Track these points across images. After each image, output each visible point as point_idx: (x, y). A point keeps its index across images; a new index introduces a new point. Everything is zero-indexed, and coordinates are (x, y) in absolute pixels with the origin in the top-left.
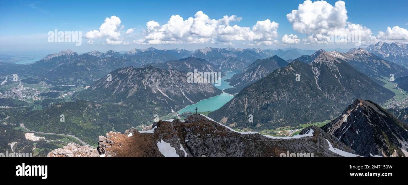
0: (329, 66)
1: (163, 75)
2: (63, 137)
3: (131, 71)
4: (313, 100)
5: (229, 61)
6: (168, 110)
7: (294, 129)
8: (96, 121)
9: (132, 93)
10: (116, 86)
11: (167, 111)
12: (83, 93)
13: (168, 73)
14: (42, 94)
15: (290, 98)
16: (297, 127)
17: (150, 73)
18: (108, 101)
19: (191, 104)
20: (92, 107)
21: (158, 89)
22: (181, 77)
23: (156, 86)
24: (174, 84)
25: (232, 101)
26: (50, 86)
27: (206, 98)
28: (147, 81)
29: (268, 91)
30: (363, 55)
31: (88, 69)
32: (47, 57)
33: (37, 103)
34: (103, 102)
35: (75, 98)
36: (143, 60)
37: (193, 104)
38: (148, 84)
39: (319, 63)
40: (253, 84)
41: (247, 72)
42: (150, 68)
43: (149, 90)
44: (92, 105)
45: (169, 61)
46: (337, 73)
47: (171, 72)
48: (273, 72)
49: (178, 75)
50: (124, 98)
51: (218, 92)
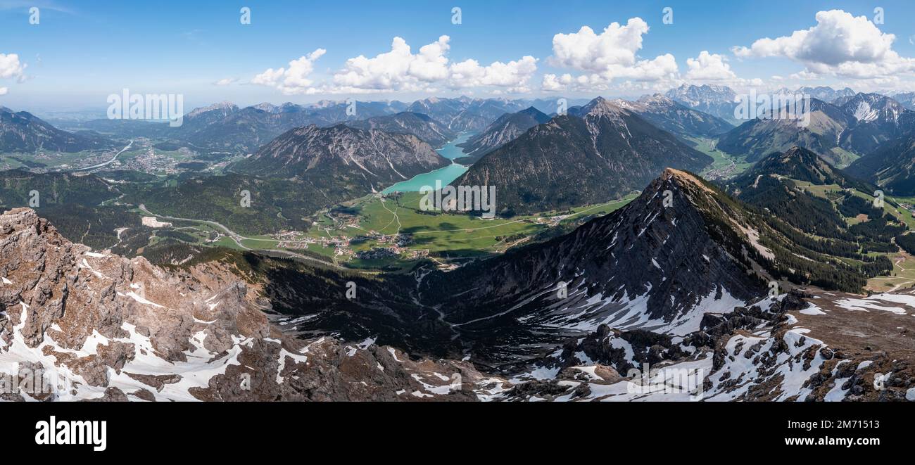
0: (612, 120)
1: (360, 138)
2: (201, 224)
3: (313, 132)
4: (589, 171)
5: (463, 116)
6: (366, 190)
7: (562, 214)
9: (312, 164)
10: (290, 154)
11: (364, 191)
12: (241, 164)
13: (369, 134)
14: (181, 165)
15: (554, 170)
16: (567, 212)
17: (341, 134)
18: (276, 176)
19: (403, 180)
20: (249, 184)
21: (352, 159)
22: (388, 141)
23: (349, 154)
24: (377, 152)
25: (464, 175)
26: (195, 153)
27: (428, 170)
28: (336, 147)
29: (520, 160)
30: (661, 104)
31: (253, 129)
32: (193, 112)
33: (170, 177)
34: (270, 177)
35: (228, 171)
36: (334, 117)
37: (405, 180)
38: (337, 151)
39: (597, 115)
40: (497, 150)
41: (489, 133)
42: (341, 127)
43: (338, 160)
44: (250, 181)
45: (372, 118)
46: (624, 131)
47: (373, 133)
48: (528, 132)
49: (383, 138)
50: (300, 172)
51: (445, 163)
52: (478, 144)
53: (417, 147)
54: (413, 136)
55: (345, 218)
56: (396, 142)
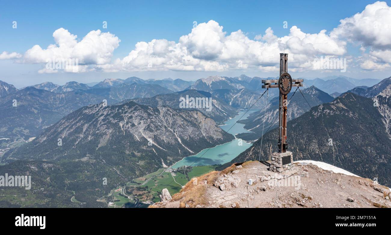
1: (149, 115)
3: (102, 110)
4: (381, 157)
5: (243, 94)
6: (157, 164)
8: (44, 191)
9: (103, 142)
10: (79, 133)
11: (156, 166)
13: (158, 111)
17: (132, 111)
18: (65, 157)
19: (190, 154)
20: (37, 170)
21: (143, 135)
22: (175, 117)
23: (140, 130)
24: (165, 127)
25: (249, 150)
27: (213, 146)
28: (127, 123)
29: (303, 138)
31: (34, 110)
34: (58, 159)
36: (121, 95)
38: (128, 128)
41: (269, 110)
42: (131, 104)
43: (129, 136)
44: (37, 167)
45: (158, 95)
48: (311, 111)
49: (171, 114)
50: (91, 151)
51: (228, 138)
52: (259, 122)
53: (203, 123)
54: (198, 112)
55: (140, 195)
56: (183, 118)
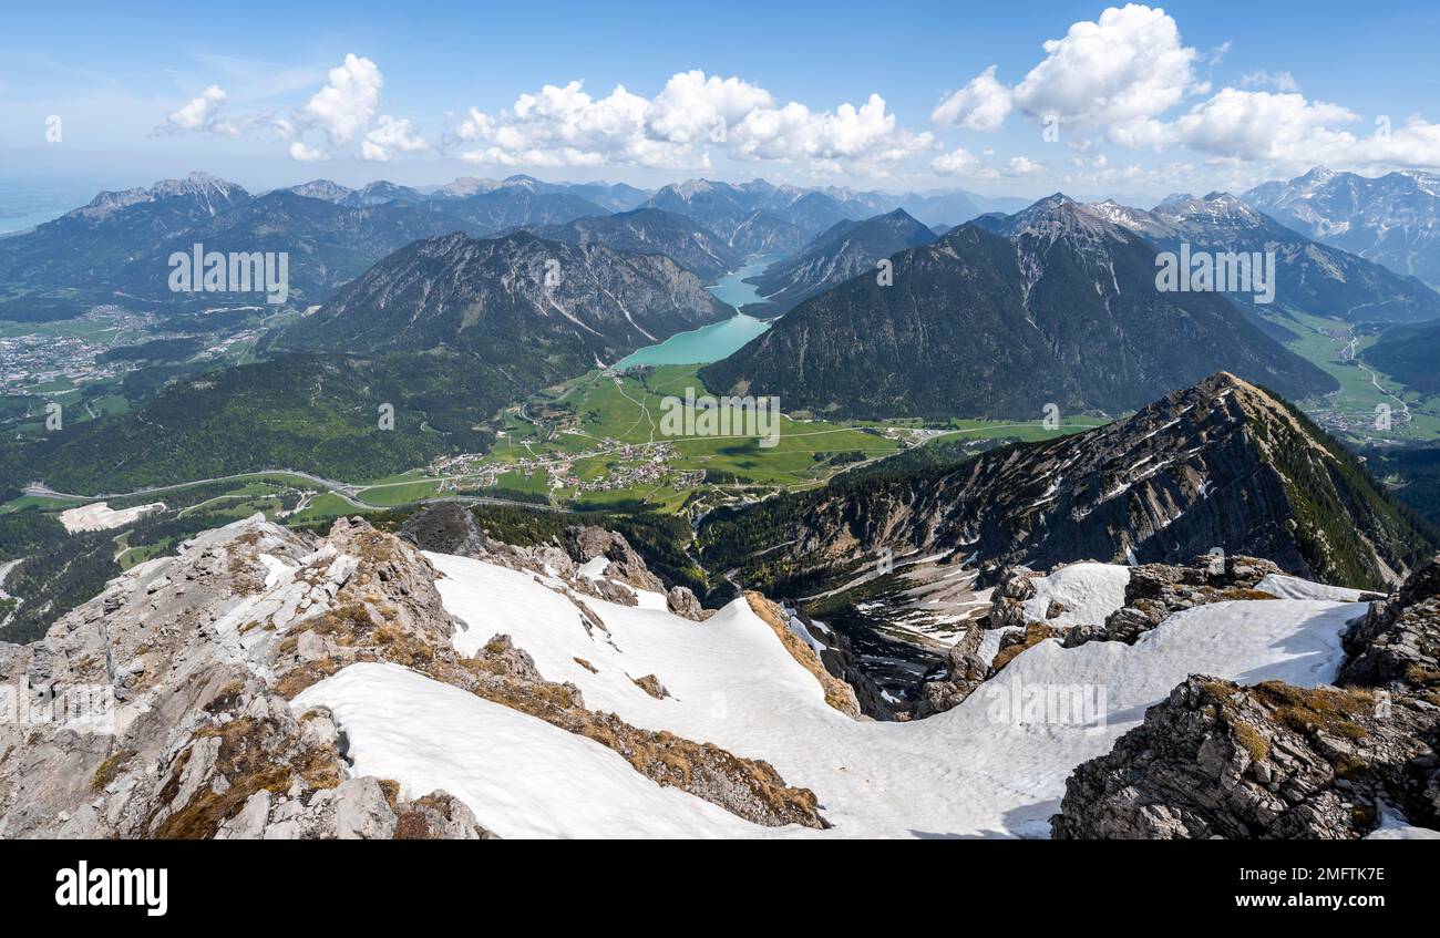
3: (460, 248)
4: (1003, 352)
5: (758, 222)
6: (585, 362)
8: (362, 411)
9: (471, 316)
10: (416, 298)
11: (583, 365)
12: (301, 330)
13: (580, 253)
17: (524, 254)
18: (394, 348)
19: (650, 343)
20: (338, 371)
21: (553, 303)
22: (618, 268)
23: (547, 294)
24: (598, 289)
25: (763, 336)
27: (695, 327)
29: (869, 316)
31: (305, 245)
34: (381, 352)
36: (497, 216)
37: (655, 343)
38: (521, 288)
41: (808, 259)
42: (522, 237)
43: (524, 306)
44: (340, 365)
45: (580, 219)
47: (589, 251)
49: (610, 261)
50: (449, 337)
51: (723, 312)
52: (786, 280)
53: (675, 280)
54: (665, 258)
55: (556, 418)
56: (634, 270)
